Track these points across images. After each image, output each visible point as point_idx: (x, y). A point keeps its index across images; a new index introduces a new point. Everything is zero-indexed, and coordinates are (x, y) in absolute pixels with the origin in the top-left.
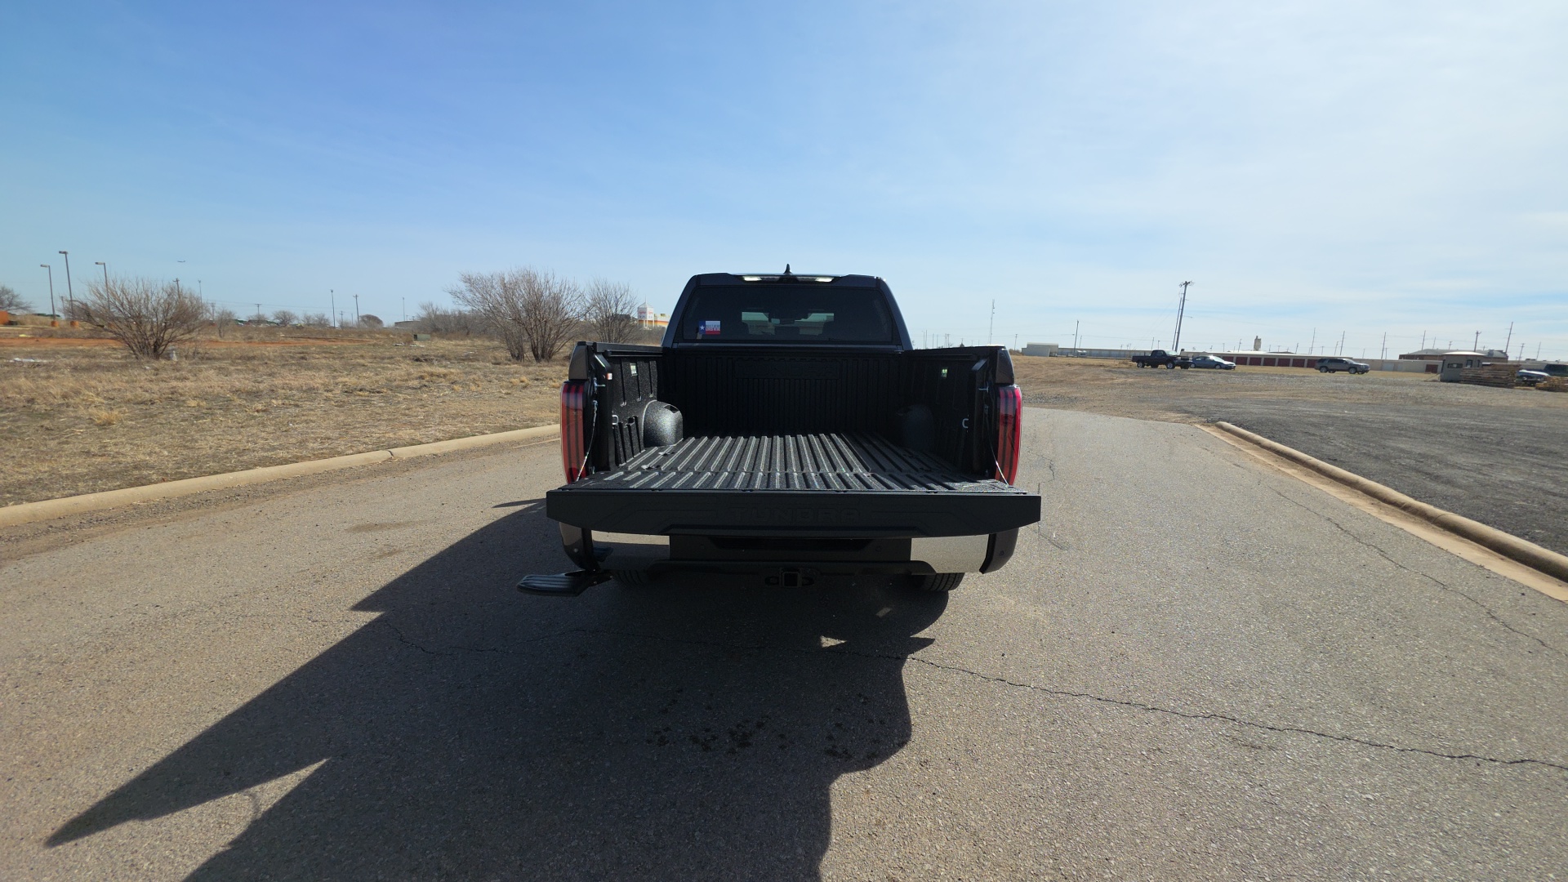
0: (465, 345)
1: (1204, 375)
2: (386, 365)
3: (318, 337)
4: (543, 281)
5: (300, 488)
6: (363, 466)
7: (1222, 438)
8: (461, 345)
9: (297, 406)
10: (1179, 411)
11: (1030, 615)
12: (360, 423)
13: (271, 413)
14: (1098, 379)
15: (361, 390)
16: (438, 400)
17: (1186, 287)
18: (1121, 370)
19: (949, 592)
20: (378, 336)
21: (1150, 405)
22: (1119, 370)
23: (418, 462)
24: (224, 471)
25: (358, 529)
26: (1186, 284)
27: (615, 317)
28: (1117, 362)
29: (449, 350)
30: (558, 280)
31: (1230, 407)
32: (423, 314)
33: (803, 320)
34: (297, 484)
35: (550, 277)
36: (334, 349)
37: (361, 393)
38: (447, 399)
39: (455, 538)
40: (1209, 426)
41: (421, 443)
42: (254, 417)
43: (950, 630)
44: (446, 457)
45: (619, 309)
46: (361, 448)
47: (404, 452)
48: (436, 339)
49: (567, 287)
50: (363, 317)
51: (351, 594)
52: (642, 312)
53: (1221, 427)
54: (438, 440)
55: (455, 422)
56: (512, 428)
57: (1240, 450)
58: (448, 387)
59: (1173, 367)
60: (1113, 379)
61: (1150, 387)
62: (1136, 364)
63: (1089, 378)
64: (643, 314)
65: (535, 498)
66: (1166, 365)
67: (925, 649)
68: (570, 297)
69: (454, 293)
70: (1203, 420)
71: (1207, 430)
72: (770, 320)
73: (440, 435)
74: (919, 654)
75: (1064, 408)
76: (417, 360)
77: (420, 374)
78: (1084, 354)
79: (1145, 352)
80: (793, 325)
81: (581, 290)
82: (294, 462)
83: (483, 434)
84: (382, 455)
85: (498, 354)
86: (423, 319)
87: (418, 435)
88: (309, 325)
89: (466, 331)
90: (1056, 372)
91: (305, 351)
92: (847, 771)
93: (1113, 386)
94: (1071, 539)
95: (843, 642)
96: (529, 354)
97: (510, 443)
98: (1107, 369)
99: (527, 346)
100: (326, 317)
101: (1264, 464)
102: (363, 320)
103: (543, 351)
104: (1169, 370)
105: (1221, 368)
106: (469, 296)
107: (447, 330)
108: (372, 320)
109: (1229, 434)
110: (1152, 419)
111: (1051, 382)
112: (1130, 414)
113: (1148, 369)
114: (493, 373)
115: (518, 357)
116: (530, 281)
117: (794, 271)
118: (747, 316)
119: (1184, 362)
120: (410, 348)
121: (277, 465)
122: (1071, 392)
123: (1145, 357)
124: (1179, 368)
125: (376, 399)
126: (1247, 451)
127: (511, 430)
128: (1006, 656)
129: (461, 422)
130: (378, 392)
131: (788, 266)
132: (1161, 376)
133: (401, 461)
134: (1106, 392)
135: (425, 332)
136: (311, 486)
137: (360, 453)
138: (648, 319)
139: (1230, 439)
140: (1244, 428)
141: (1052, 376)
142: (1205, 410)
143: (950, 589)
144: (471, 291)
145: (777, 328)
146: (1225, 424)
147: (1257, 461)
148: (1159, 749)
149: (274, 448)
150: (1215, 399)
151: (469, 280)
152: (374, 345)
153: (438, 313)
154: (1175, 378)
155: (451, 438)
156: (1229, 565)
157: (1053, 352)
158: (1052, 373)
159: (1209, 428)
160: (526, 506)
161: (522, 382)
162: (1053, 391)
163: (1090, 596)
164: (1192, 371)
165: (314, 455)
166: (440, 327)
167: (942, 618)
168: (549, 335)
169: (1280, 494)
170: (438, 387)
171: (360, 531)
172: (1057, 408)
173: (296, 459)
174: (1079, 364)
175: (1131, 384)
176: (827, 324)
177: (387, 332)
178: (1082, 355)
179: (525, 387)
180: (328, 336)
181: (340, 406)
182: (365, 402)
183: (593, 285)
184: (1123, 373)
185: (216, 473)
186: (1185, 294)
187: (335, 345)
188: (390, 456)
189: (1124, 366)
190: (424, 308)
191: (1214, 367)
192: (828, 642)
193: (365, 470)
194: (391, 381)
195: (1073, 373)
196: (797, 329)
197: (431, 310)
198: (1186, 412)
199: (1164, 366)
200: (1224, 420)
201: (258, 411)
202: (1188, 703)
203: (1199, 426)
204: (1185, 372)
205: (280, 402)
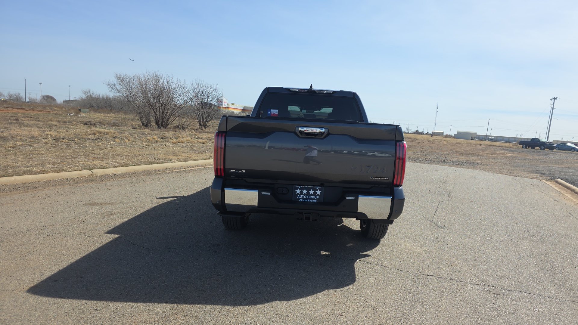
0: (111, 117)
1: (561, 154)
2: (69, 126)
3: (17, 107)
4: (165, 81)
5: (49, 186)
6: (78, 178)
7: (555, 187)
8: (109, 117)
9: (30, 146)
10: (537, 173)
11: (418, 250)
12: (69, 156)
13: (17, 149)
14: (495, 154)
15: (63, 139)
16: (108, 147)
17: (554, 100)
18: (511, 149)
19: (381, 239)
20: (55, 108)
21: (521, 169)
22: (510, 149)
23: (106, 177)
24: (9, 176)
25: (89, 204)
26: (555, 99)
27: (206, 104)
28: (511, 145)
29: (102, 119)
30: (174, 81)
31: (568, 172)
32: (84, 96)
33: (318, 111)
34: (47, 184)
35: (170, 78)
36: (32, 115)
37: (63, 140)
38: (113, 146)
39: (142, 211)
40: (551, 181)
41: (106, 168)
42: (9, 151)
43: (378, 253)
44: (121, 176)
45: (209, 99)
46: (76, 168)
47: (99, 172)
48: (92, 112)
49: (180, 85)
50: (44, 97)
51: (100, 228)
52: (220, 101)
53: (557, 182)
54: (115, 167)
55: (122, 158)
56: (154, 163)
57: (562, 194)
58: (112, 140)
59: (544, 149)
60: (504, 154)
61: (525, 159)
62: (521, 145)
63: (490, 153)
64: (221, 103)
65: (175, 195)
66: (540, 147)
67: (365, 258)
68: (181, 91)
69: (109, 85)
70: (549, 178)
71: (548, 183)
72: (301, 111)
73: (116, 164)
74: (362, 259)
75: (469, 168)
76: (86, 124)
77: (93, 132)
78: (493, 139)
79: (527, 139)
80: (313, 114)
81: (188, 87)
82: (41, 173)
83: (139, 165)
84: (87, 173)
85: (134, 123)
86: (82, 99)
87: (104, 163)
88: (10, 100)
89: (110, 108)
90: (470, 148)
91: (15, 115)
92: (327, 289)
93: (503, 158)
94: (447, 225)
95: (329, 253)
96: (154, 124)
97: (154, 170)
98: (502, 148)
99: (153, 119)
100: (21, 95)
101: (572, 201)
102: (44, 99)
103: (162, 122)
104: (541, 150)
105: (575, 151)
106: (119, 87)
107: (98, 107)
108: (49, 99)
109: (560, 186)
110: (519, 176)
111: (466, 154)
112: (507, 173)
113: (529, 149)
114: (135, 133)
115: (146, 125)
116: (157, 80)
117: (314, 88)
118: (291, 108)
119: (551, 146)
120: (78, 117)
121: (34, 174)
122: (476, 160)
123: (527, 142)
124: (548, 149)
125: (73, 144)
126: (565, 194)
127: (154, 164)
128: (401, 262)
129: (125, 158)
130: (73, 141)
131: (311, 85)
132: (534, 153)
133: (97, 176)
134: (497, 161)
135: (85, 107)
136: (55, 185)
137: (75, 171)
138: (224, 106)
139: (560, 188)
140: (570, 183)
141: (468, 151)
142: (552, 173)
143: (381, 238)
144: (120, 84)
145: (305, 115)
146: (560, 181)
147: (568, 199)
148: (457, 292)
149: (28, 167)
150: (561, 167)
151: (119, 78)
152: (56, 114)
153: (93, 96)
154: (543, 155)
155: (122, 166)
156: (523, 239)
157: (473, 137)
158: (467, 149)
159: (551, 183)
160: (172, 199)
161: (154, 139)
162: (465, 158)
163: (448, 246)
164: (555, 152)
165: (52, 170)
166: (94, 105)
167: (376, 249)
168: (167, 113)
169: (570, 214)
170: (106, 140)
171: (91, 205)
172: (465, 168)
173: (43, 172)
174: (487, 145)
175: (514, 157)
176: (330, 114)
177: (60, 107)
178: (491, 140)
179: (156, 142)
180: (24, 108)
181: (54, 147)
182: (68, 146)
183: (195, 84)
184: (511, 151)
185: (4, 176)
186: (553, 105)
187: (32, 113)
188: (91, 173)
189: (515, 147)
190: (85, 93)
191: (570, 150)
192: (323, 253)
193: (80, 179)
194: (76, 135)
195: (480, 150)
196: (315, 115)
197: (89, 94)
198: (541, 173)
199: (539, 148)
200: (560, 179)
201: (10, 147)
202: (476, 281)
203: (544, 181)
204: (551, 152)
205: (21, 143)
